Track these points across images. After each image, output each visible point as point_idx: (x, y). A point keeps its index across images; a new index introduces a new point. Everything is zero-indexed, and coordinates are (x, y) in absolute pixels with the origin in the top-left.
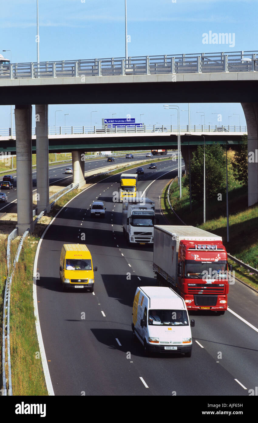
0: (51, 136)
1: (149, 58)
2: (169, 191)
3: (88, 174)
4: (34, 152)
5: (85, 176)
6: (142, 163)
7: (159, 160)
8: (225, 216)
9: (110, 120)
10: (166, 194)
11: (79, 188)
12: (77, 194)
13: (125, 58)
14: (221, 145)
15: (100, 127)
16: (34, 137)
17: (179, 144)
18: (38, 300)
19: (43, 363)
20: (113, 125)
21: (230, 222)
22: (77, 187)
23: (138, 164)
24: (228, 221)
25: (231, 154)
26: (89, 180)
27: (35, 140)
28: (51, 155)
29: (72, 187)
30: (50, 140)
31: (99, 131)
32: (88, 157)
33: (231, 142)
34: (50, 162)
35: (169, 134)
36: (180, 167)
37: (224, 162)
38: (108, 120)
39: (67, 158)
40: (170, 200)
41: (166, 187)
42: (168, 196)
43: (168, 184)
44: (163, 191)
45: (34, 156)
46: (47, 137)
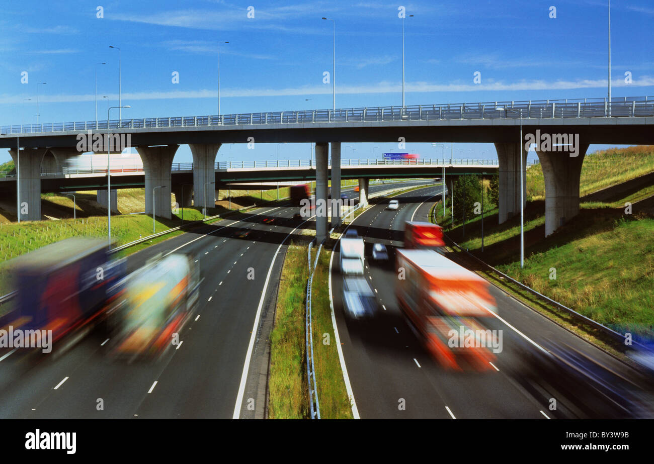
0: (342, 167)
1: (422, 107)
2: (435, 211)
3: (371, 196)
4: (330, 179)
5: (369, 198)
6: (413, 188)
7: (427, 186)
8: (479, 237)
9: (388, 154)
10: (432, 213)
11: (364, 207)
12: (362, 212)
13: (403, 106)
14: (477, 175)
15: (381, 160)
16: (330, 167)
17: (444, 174)
18: (333, 296)
19: (337, 345)
20: (391, 158)
21: (484, 244)
22: (362, 207)
23: (410, 189)
24: (483, 241)
25: (486, 183)
26: (371, 201)
27: (330, 170)
28: (342, 182)
29: (358, 206)
30: (342, 169)
31: (380, 163)
32: (372, 182)
33: (485, 173)
34: (341, 187)
35: (436, 166)
36: (444, 192)
37: (480, 189)
38: (387, 154)
39: (354, 183)
40: (436, 218)
41: (432, 207)
42: (434, 215)
43: (434, 205)
44: (430, 211)
45: (329, 182)
46: (340, 167)
